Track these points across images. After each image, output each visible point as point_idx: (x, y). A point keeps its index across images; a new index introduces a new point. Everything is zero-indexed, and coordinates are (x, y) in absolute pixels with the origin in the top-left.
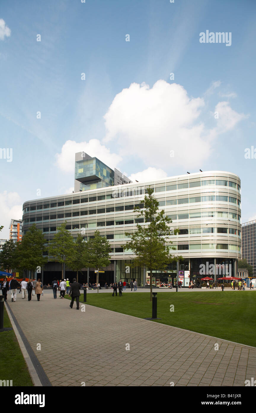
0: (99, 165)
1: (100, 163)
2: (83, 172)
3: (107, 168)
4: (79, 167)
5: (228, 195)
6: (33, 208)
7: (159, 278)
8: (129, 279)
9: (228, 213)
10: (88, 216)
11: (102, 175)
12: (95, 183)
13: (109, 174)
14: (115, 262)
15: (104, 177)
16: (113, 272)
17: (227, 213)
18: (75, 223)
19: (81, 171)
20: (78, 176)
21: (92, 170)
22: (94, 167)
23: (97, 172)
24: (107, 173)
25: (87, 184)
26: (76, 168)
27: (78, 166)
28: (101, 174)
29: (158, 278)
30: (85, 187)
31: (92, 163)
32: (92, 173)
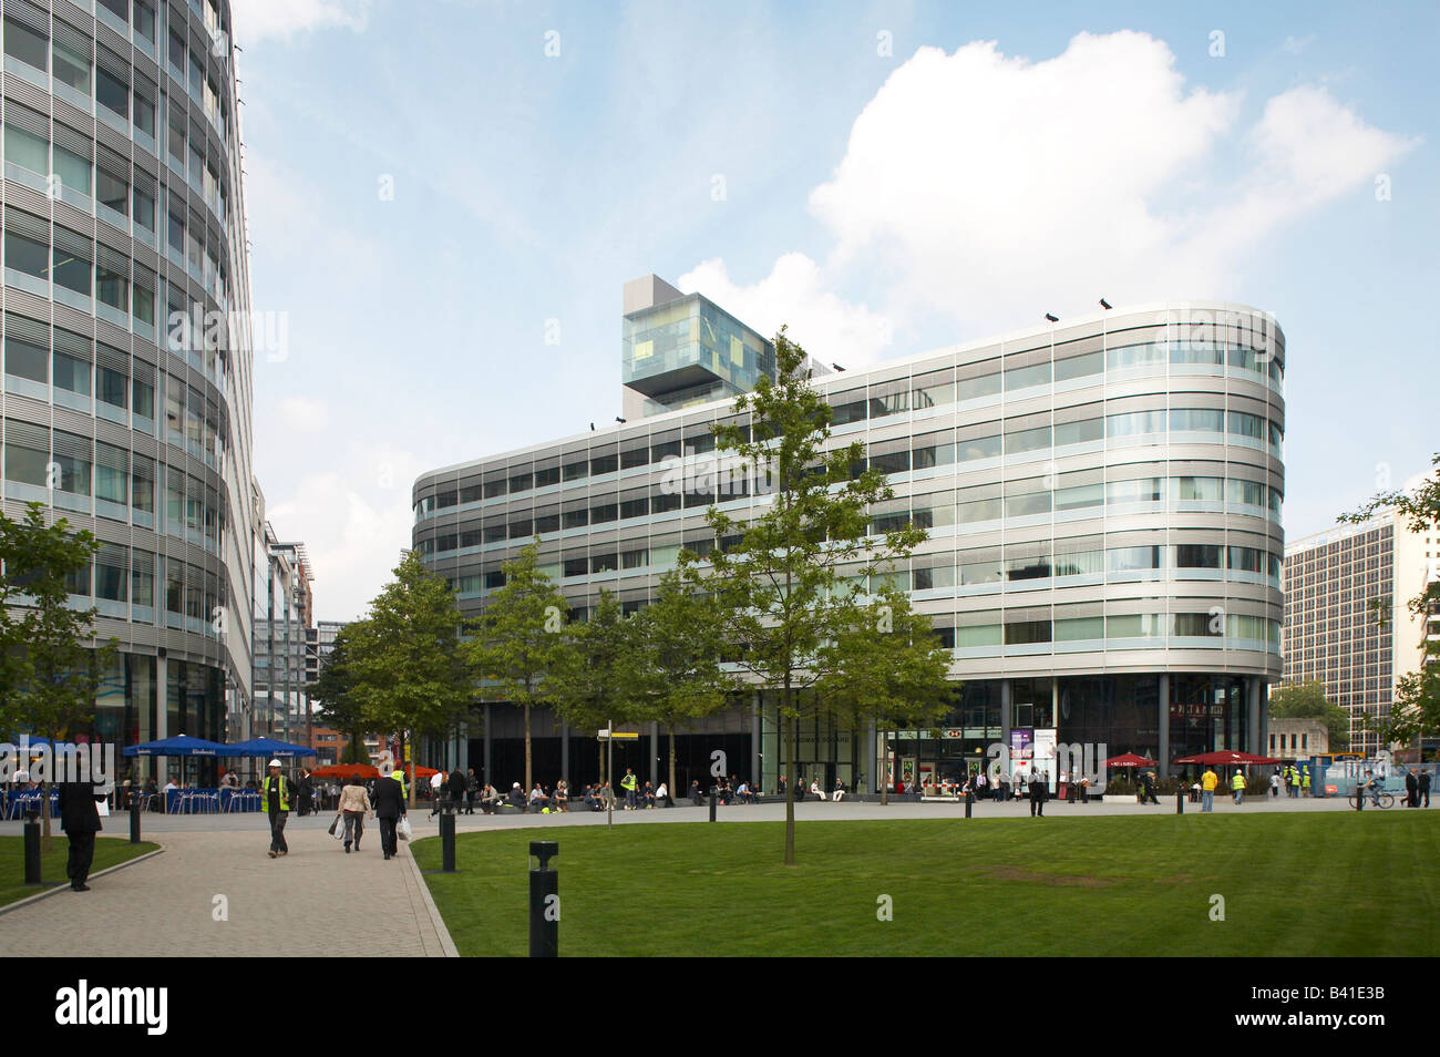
0: (713, 320)
2: (651, 355)
3: (744, 333)
4: (636, 335)
5: (1226, 403)
6: (447, 499)
8: (809, 764)
9: (1226, 481)
10: (651, 518)
11: (723, 361)
12: (698, 395)
13: (755, 356)
14: (756, 699)
15: (734, 368)
16: (749, 737)
17: (1219, 479)
18: (601, 550)
19: (644, 350)
20: (634, 370)
21: (686, 345)
22: (695, 334)
23: (706, 351)
24: (745, 353)
25: (669, 403)
26: (626, 341)
27: (634, 332)
28: (721, 358)
29: (925, 760)
31: (686, 316)
32: (688, 357)
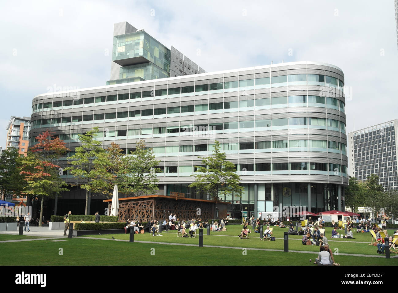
0: (148, 41)
1: (151, 39)
2: (124, 51)
3: (160, 46)
7: (230, 212)
10: (128, 119)
11: (151, 56)
12: (140, 67)
13: (163, 54)
14: (165, 187)
15: (155, 58)
17: (325, 119)
19: (121, 49)
20: (117, 56)
21: (138, 49)
22: (141, 45)
23: (145, 52)
24: (160, 53)
25: (129, 69)
26: (115, 45)
27: (117, 43)
28: (151, 54)
30: (126, 72)
31: (139, 39)
32: (139, 53)
